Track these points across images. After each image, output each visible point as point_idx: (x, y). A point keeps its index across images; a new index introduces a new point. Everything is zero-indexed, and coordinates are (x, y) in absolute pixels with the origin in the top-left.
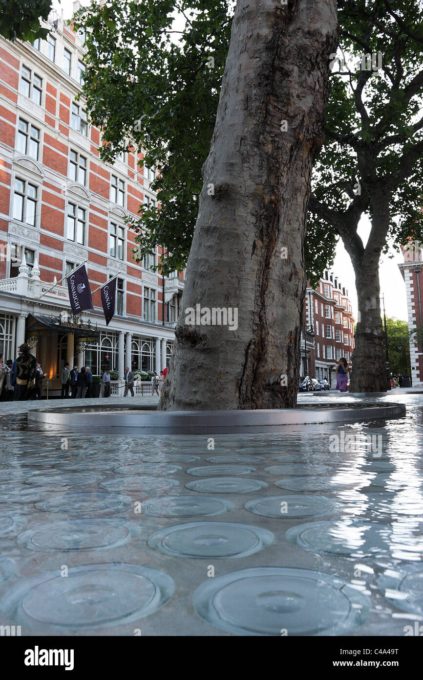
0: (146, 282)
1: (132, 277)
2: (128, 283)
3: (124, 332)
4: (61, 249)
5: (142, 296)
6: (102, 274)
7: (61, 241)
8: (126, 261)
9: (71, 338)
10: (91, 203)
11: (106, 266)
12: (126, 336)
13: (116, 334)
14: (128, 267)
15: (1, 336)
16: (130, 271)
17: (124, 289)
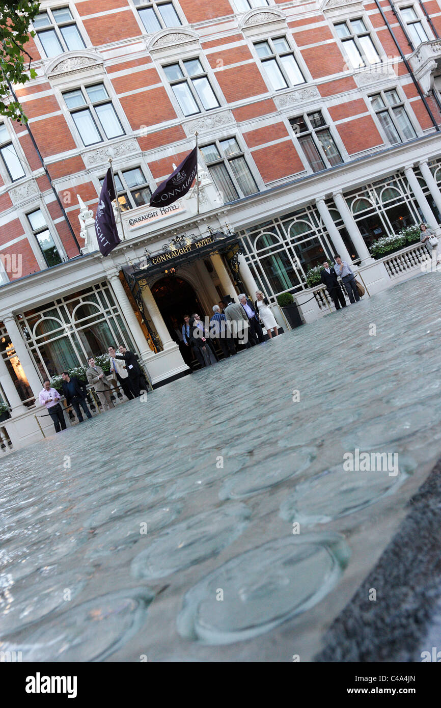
0: (367, 87)
1: (334, 96)
2: (332, 109)
4: (183, 136)
5: (372, 111)
6: (273, 126)
7: (175, 127)
8: (226, 106)
9: (217, 260)
10: (201, 41)
11: (276, 110)
12: (329, 200)
13: (313, 205)
14: (320, 87)
15: (98, 317)
16: (326, 90)
17: (331, 123)
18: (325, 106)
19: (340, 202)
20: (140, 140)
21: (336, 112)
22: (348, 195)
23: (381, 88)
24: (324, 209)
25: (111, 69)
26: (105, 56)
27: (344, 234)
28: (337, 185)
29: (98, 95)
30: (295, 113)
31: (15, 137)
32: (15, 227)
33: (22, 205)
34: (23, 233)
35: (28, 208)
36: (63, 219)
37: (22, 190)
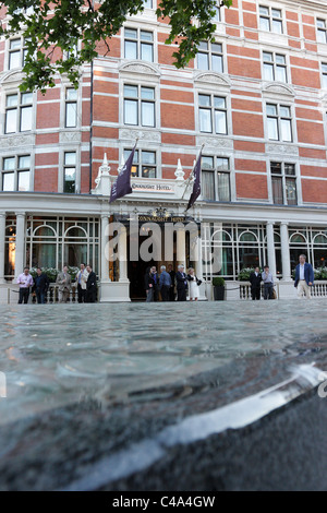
1: (309, 159)
3: (272, 222)
4: (194, 144)
6: (258, 161)
10: (232, 88)
11: (264, 152)
12: (277, 226)
13: (264, 225)
14: (300, 148)
15: (83, 240)
16: (304, 153)
17: (299, 175)
18: (299, 162)
19: (284, 231)
20: (163, 134)
21: (306, 170)
22: (292, 228)
24: (270, 231)
25: (163, 82)
26: (163, 72)
27: (278, 254)
28: (287, 218)
29: (148, 95)
30: (277, 159)
31: (80, 99)
32: (53, 157)
33: (65, 145)
34: (57, 163)
35: (68, 149)
36: (88, 165)
37: (69, 135)
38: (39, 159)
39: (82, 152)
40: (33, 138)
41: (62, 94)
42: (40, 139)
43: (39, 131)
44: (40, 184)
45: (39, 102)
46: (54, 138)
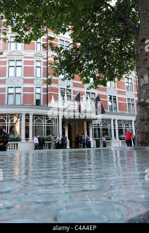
0: (128, 96)
1: (120, 95)
2: (119, 98)
3: (113, 119)
5: (127, 102)
8: (116, 88)
9: (85, 123)
11: (107, 92)
12: (114, 120)
13: (110, 120)
14: (118, 91)
15: (52, 125)
16: (119, 92)
17: (117, 100)
18: (118, 96)
19: (116, 122)
20: (74, 83)
21: (120, 99)
23: (131, 98)
27: (115, 130)
30: (111, 95)
31: (42, 66)
32: (32, 89)
33: (37, 85)
34: (33, 92)
35: (38, 86)
36: (46, 93)
37: (38, 81)
38: (25, 89)
39: (43, 88)
40: (23, 81)
41: (35, 63)
42: (25, 81)
43: (25, 78)
44: (25, 100)
45: (25, 66)
46: (31, 81)
